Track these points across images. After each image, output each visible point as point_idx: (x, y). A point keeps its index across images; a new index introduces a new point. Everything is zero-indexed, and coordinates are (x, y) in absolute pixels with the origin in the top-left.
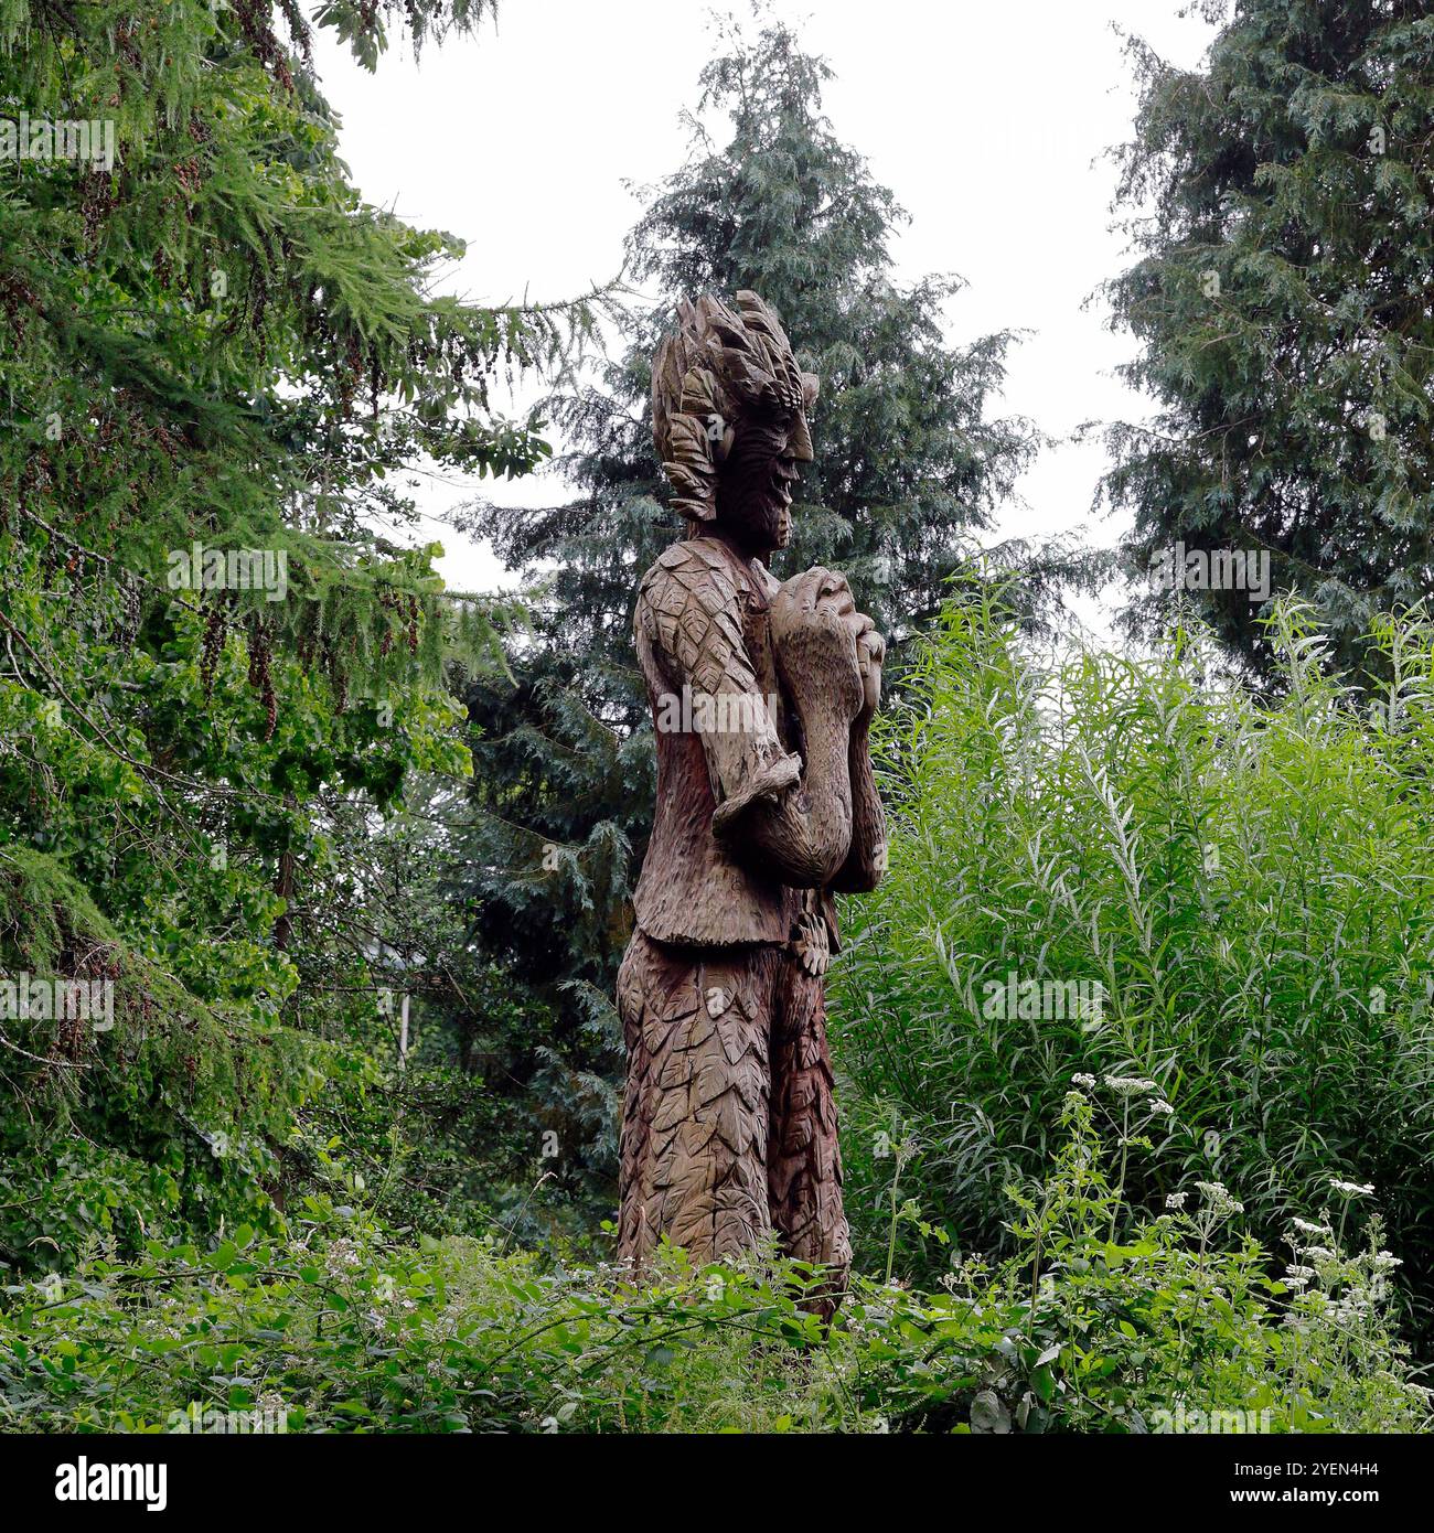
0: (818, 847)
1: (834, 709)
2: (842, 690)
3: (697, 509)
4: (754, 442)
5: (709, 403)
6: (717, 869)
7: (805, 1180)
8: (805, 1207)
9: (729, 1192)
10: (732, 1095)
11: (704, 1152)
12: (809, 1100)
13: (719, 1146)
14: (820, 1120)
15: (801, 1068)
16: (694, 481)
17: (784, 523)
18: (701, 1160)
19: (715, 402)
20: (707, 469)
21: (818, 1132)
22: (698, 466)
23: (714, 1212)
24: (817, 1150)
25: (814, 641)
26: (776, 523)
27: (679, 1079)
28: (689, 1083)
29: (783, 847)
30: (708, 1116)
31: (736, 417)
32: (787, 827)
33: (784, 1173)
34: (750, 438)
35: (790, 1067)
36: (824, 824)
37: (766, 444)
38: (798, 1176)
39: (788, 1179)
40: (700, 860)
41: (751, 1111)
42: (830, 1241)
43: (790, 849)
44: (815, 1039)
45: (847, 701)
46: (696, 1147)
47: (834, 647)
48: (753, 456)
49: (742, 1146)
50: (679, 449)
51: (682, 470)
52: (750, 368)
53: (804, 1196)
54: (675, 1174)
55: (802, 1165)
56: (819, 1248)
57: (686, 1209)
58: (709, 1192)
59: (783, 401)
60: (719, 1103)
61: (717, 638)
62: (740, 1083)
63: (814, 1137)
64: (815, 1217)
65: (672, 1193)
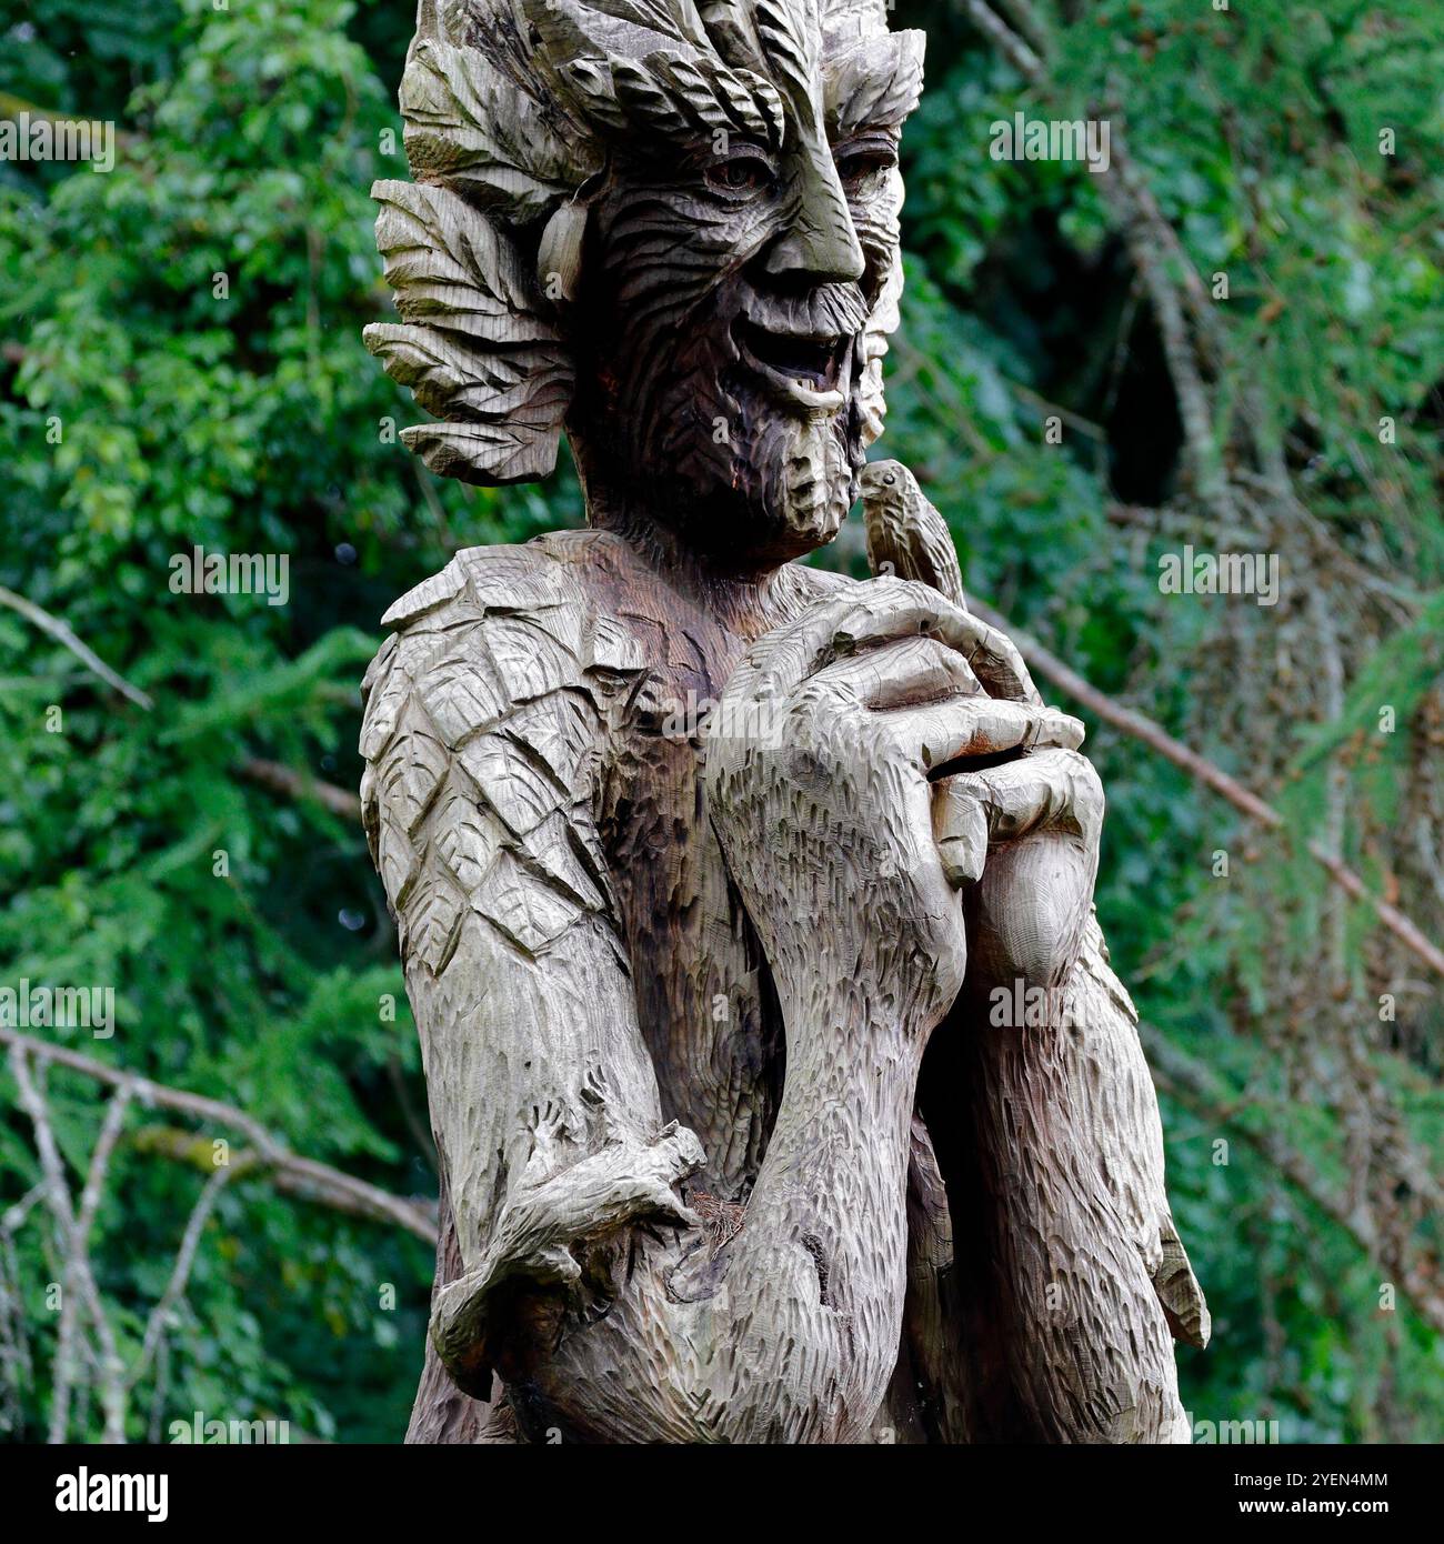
0: (720, 1397)
1: (844, 986)
2: (867, 926)
3: (469, 448)
5: (470, 140)
16: (454, 367)
17: (801, 463)
20: (501, 329)
22: (462, 324)
25: (778, 790)
26: (774, 467)
29: (614, 1407)
31: (585, 171)
32: (623, 1346)
34: (635, 227)
36: (738, 1328)
37: (681, 239)
45: (885, 959)
47: (832, 802)
48: (652, 278)
51: (412, 342)
59: (689, 110)
61: (463, 809)
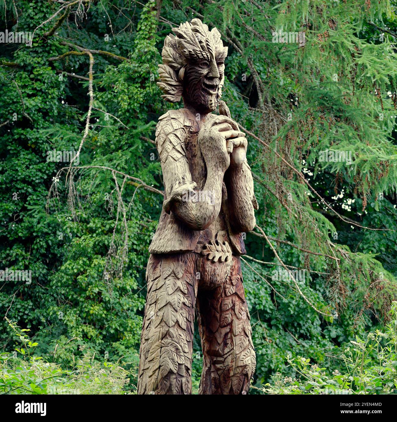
0: (198, 215)
1: (215, 165)
2: (218, 158)
3: (170, 98)
4: (193, 72)
5: (171, 59)
6: (170, 226)
7: (229, 335)
8: (229, 345)
9: (166, 340)
10: (169, 306)
11: (159, 327)
12: (230, 307)
13: (163, 324)
14: (235, 314)
15: (226, 296)
16: (168, 88)
17: (211, 101)
18: (158, 329)
19: (174, 59)
20: (174, 83)
21: (234, 318)
22: (169, 82)
23: (161, 347)
24: (233, 325)
25: (207, 141)
26: (208, 101)
27: (153, 301)
28: (156, 302)
29: (185, 215)
30: (160, 314)
31: (185, 64)
32: (187, 208)
33: (221, 333)
34: (191, 71)
35: (221, 295)
36: (201, 206)
37: (197, 72)
38: (226, 334)
39: (223, 335)
40: (165, 223)
41: (177, 311)
42: (239, 357)
43: (188, 216)
44: (233, 285)
45: (220, 162)
46: (156, 325)
47: (214, 143)
48: (193, 77)
49: (171, 323)
50: (161, 77)
51: (163, 85)
52: (186, 45)
53: (229, 341)
54: (150, 335)
55: (228, 330)
56: (234, 360)
57: (153, 347)
58: (160, 341)
59: (198, 56)
60: (164, 308)
61: (168, 143)
62: (172, 301)
63: (232, 321)
64: (233, 349)
65: (149, 341)
